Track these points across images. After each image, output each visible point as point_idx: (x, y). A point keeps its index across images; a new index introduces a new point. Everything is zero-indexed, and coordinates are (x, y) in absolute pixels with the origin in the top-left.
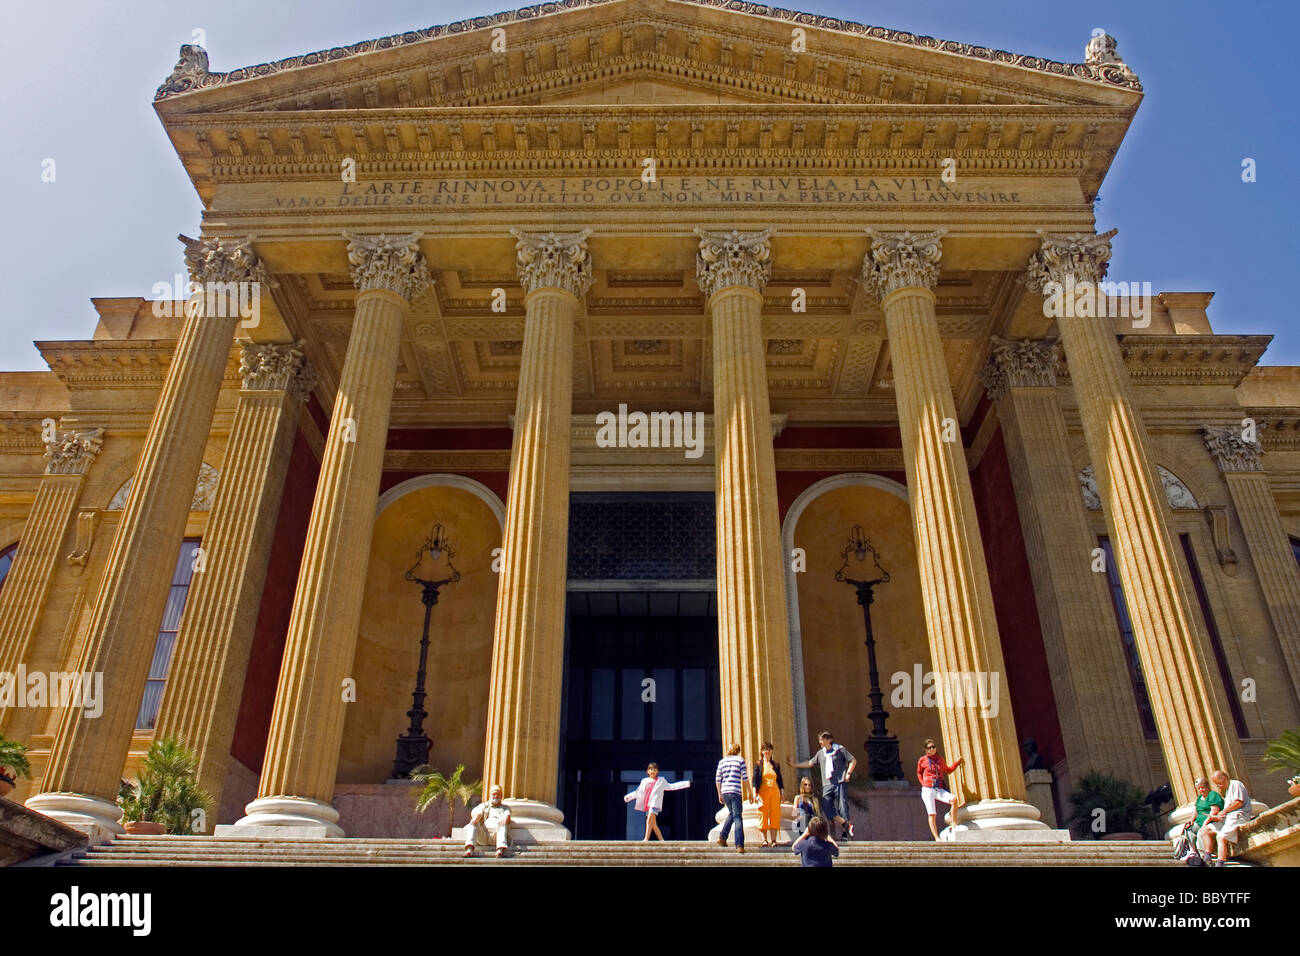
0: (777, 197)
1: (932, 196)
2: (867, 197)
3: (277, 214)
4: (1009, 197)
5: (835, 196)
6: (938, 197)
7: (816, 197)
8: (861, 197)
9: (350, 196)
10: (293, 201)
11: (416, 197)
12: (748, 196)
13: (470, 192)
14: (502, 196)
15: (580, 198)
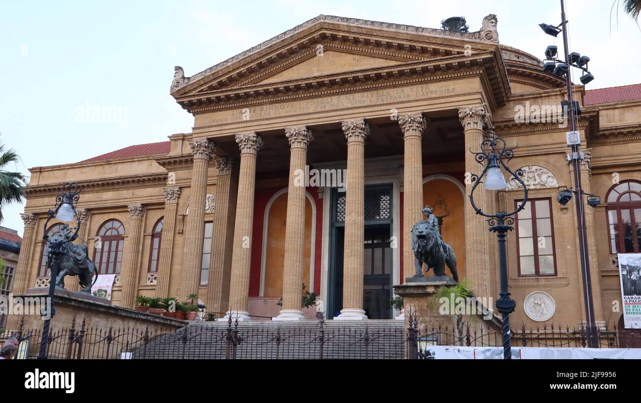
0: (369, 101)
1: (423, 94)
2: (400, 97)
3: (213, 126)
4: (451, 91)
5: (389, 98)
6: (425, 94)
7: (382, 100)
8: (397, 98)
9: (234, 116)
10: (218, 120)
11: (254, 114)
12: (360, 102)
13: (271, 111)
14: (281, 111)
15: (305, 109)
